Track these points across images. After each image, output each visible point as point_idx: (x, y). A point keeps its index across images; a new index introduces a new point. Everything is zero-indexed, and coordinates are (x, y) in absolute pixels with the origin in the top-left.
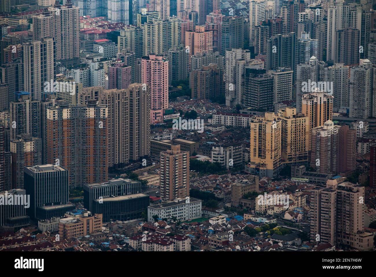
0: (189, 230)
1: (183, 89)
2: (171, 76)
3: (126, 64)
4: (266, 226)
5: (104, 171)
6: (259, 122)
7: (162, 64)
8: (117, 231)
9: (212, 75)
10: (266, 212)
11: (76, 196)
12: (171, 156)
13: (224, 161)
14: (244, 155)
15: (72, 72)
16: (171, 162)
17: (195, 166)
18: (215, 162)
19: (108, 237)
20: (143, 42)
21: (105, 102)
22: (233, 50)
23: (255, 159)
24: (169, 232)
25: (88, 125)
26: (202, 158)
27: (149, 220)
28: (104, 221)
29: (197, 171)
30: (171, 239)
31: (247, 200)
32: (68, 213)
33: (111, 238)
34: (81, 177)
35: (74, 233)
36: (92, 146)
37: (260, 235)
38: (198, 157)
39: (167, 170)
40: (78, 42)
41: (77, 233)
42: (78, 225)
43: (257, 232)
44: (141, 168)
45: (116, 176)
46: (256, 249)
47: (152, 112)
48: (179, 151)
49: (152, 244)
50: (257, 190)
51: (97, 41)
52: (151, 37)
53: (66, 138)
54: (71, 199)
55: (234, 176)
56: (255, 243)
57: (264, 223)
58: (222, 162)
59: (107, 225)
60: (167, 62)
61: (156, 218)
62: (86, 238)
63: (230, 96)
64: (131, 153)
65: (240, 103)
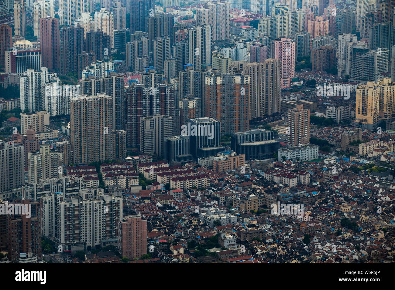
0: (309, 167)
1: (306, 63)
2: (297, 53)
3: (264, 45)
4: (367, 165)
5: (246, 123)
6: (363, 88)
7: (290, 44)
8: (255, 167)
9: (328, 53)
10: (367, 155)
11: (226, 141)
12: (296, 113)
13: (336, 117)
14: (350, 113)
15: (224, 50)
16: (296, 118)
17: (314, 120)
18: (329, 117)
19: (249, 171)
20: (277, 28)
21: (248, 72)
22: (344, 34)
23: (359, 116)
24: (294, 169)
25: (235, 89)
26: (319, 114)
27: (279, 159)
28: (246, 160)
29: (315, 124)
30: (295, 174)
31: (352, 146)
32: (220, 153)
33: (251, 172)
34: (229, 127)
35: (224, 168)
36: (237, 105)
37: (362, 172)
38: (316, 114)
39: (293, 123)
40: (229, 28)
41: (226, 168)
42: (227, 162)
43: (360, 170)
44: (273, 121)
45: (255, 127)
46: (359, 182)
47: (282, 80)
48: (302, 109)
49: (281, 177)
50: (361, 139)
51: (242, 27)
52: (283, 25)
53: (219, 98)
54: (222, 143)
55: (343, 129)
56: (358, 178)
57: (365, 164)
58: (334, 118)
59: (248, 162)
60: (294, 43)
61: (284, 158)
62: (233, 172)
63: (341, 68)
64: (266, 110)
65: (348, 74)
